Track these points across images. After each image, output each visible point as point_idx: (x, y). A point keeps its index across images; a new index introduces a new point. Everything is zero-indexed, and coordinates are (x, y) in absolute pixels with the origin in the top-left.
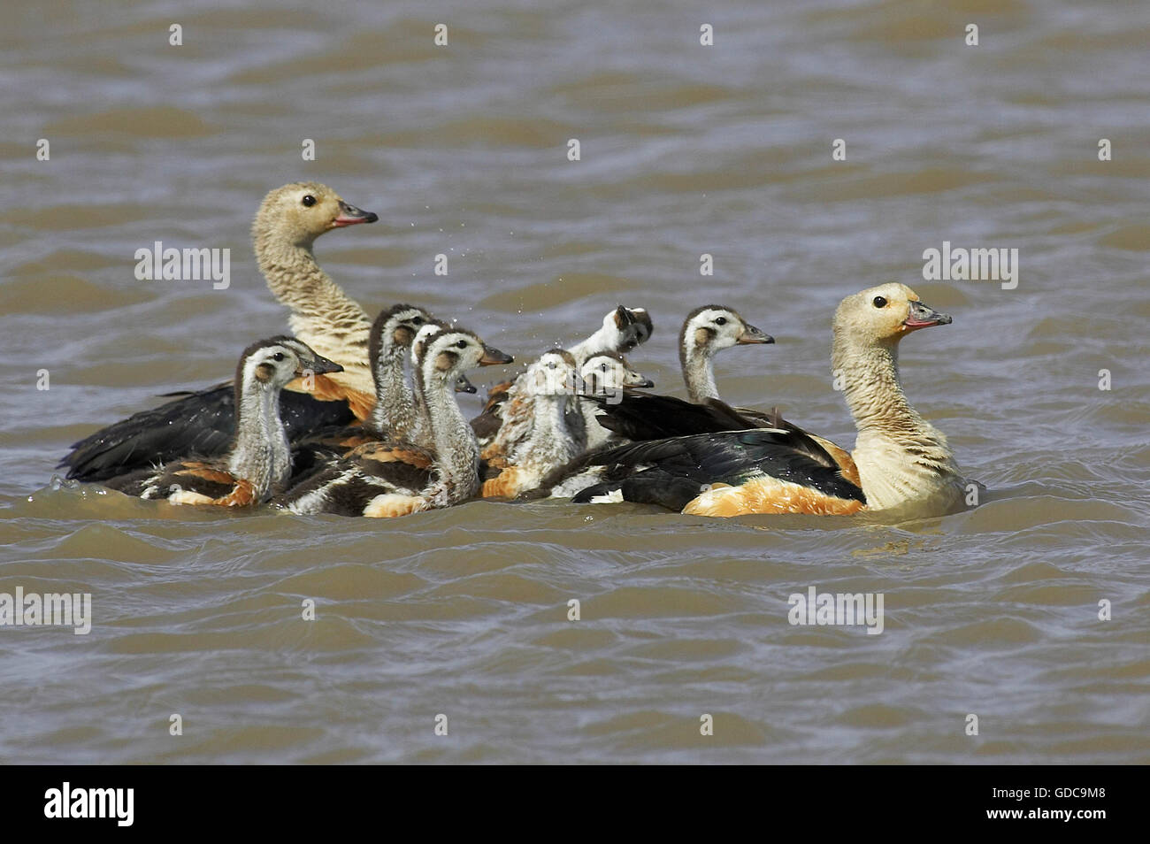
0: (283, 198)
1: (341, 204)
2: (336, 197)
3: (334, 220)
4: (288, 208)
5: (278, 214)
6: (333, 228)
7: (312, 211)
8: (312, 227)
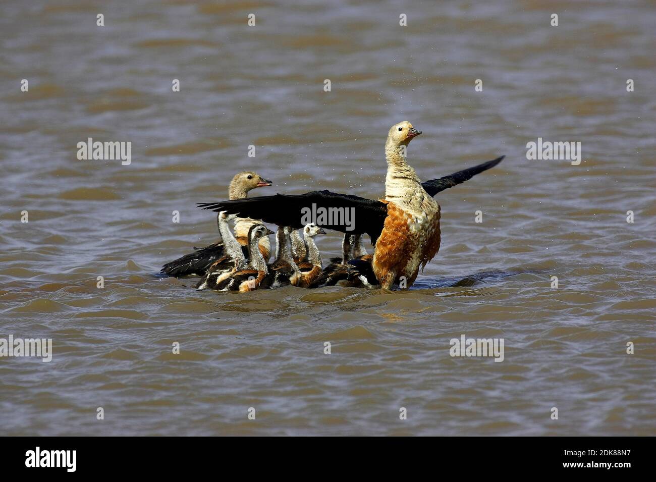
0: (241, 177)
1: (260, 178)
2: (258, 176)
3: (258, 184)
4: (243, 180)
5: (240, 182)
6: (258, 187)
7: (251, 180)
8: (251, 186)
